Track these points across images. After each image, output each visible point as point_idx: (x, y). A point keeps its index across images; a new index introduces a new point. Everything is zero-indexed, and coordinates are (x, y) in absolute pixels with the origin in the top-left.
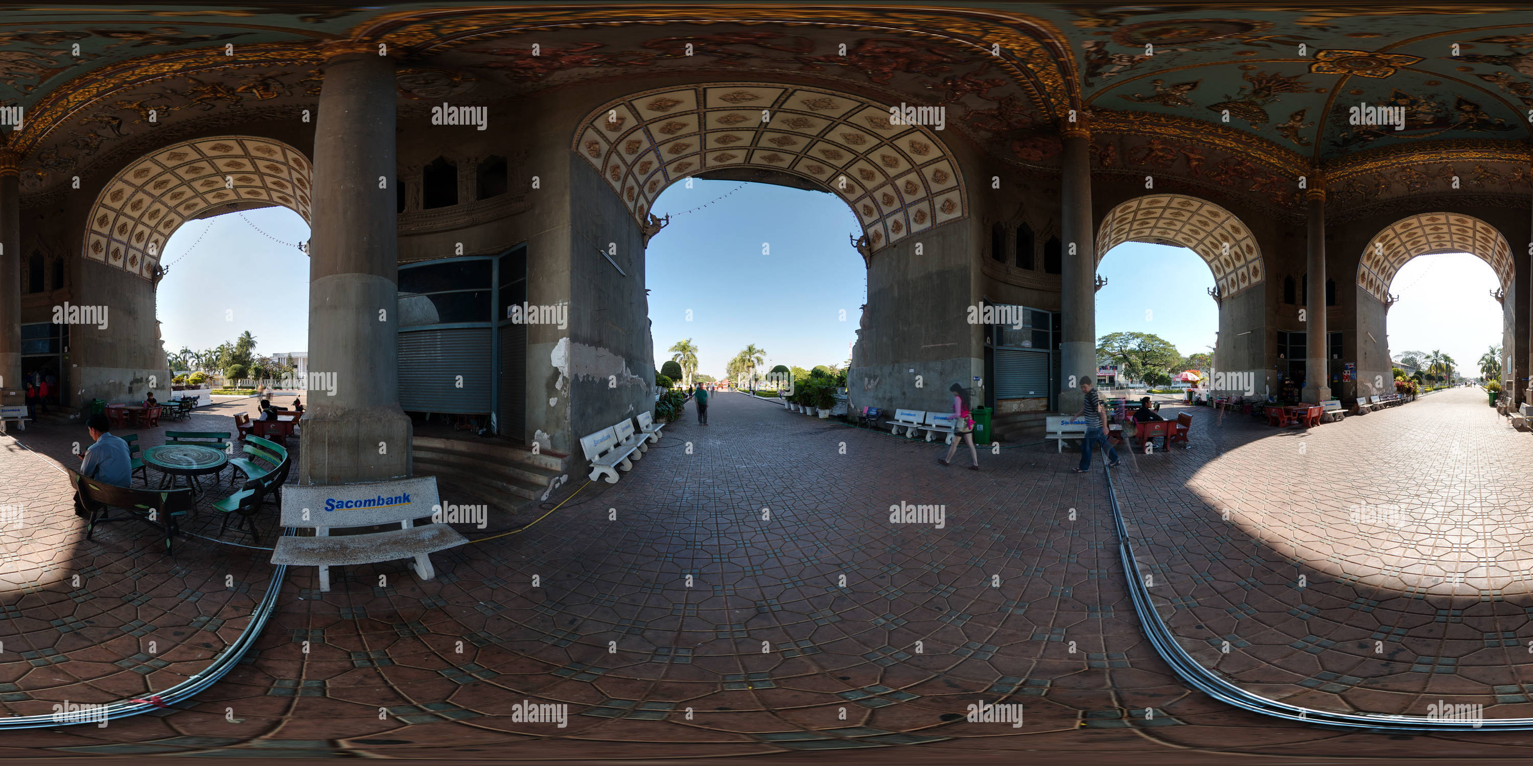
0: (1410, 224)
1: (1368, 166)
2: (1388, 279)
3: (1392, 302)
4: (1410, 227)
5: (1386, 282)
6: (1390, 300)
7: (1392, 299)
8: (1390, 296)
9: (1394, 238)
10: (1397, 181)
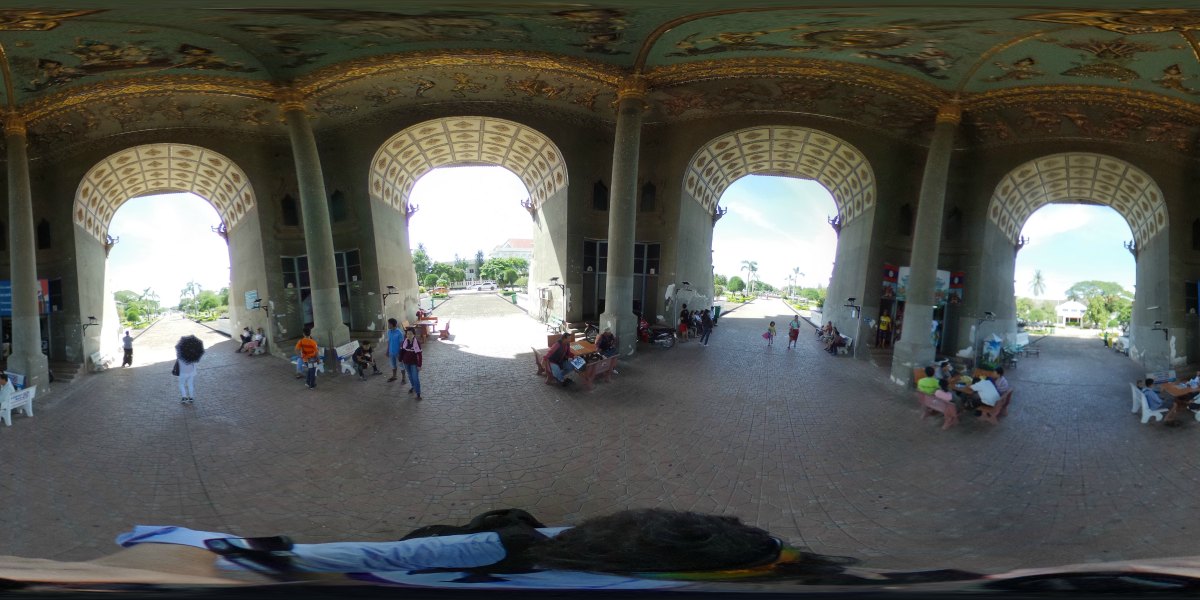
0: (127, 158)
1: (71, 100)
2: (106, 220)
3: (112, 243)
4: (128, 162)
5: (106, 224)
6: (110, 242)
7: (112, 240)
8: (110, 237)
9: (110, 174)
10: (108, 118)
